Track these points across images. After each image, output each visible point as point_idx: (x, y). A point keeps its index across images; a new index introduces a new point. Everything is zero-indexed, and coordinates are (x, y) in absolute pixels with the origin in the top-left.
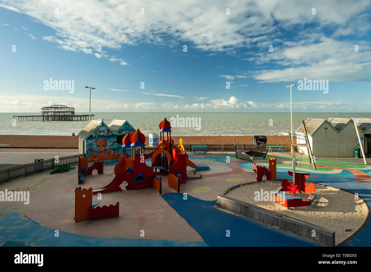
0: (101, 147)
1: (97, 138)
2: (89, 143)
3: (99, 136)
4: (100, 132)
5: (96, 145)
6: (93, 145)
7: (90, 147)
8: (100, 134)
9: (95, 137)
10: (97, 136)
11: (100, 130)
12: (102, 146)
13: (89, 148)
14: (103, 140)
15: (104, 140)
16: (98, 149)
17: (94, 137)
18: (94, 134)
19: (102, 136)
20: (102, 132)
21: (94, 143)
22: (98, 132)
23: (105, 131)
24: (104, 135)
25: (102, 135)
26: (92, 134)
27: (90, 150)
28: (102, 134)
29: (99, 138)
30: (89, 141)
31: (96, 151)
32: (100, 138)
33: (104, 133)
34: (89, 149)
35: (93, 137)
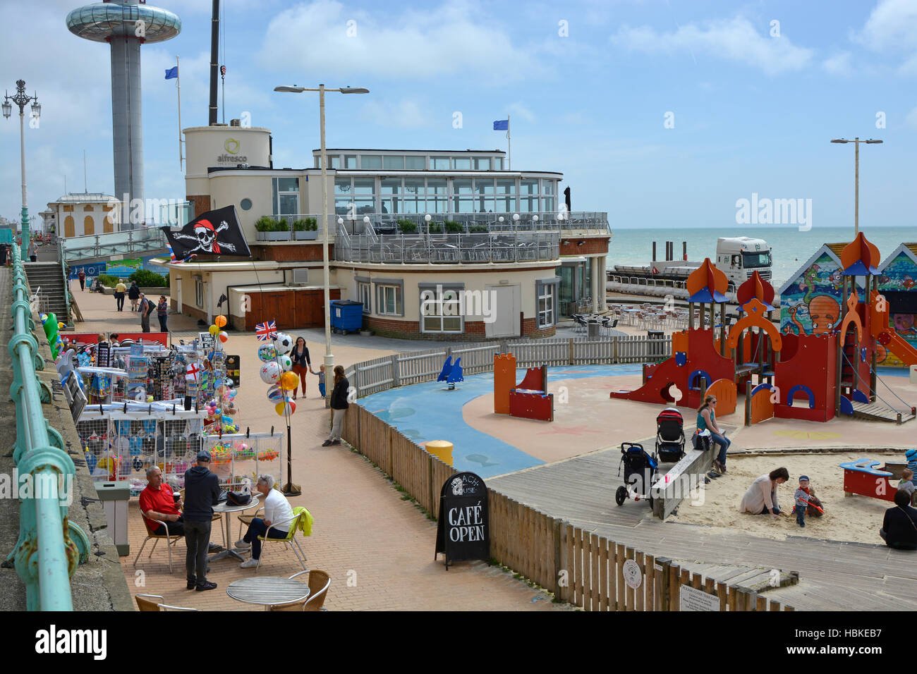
0: (823, 319)
1: (810, 292)
2: (787, 304)
3: (816, 286)
4: (819, 275)
5: (809, 313)
6: (800, 313)
7: (792, 317)
8: (818, 283)
9: (806, 289)
10: (810, 288)
11: (819, 270)
12: (826, 320)
13: (790, 319)
14: (829, 299)
15: (833, 301)
16: (815, 327)
17: (802, 289)
18: (803, 282)
19: (827, 289)
20: (825, 277)
21: (802, 307)
22: (814, 275)
23: (835, 274)
24: (830, 287)
25: (827, 284)
26: (798, 282)
27: (793, 325)
28: (826, 282)
29: (815, 294)
30: (789, 299)
31: (808, 330)
32: (820, 293)
33: (832, 279)
34: (789, 323)
35: (800, 292)
